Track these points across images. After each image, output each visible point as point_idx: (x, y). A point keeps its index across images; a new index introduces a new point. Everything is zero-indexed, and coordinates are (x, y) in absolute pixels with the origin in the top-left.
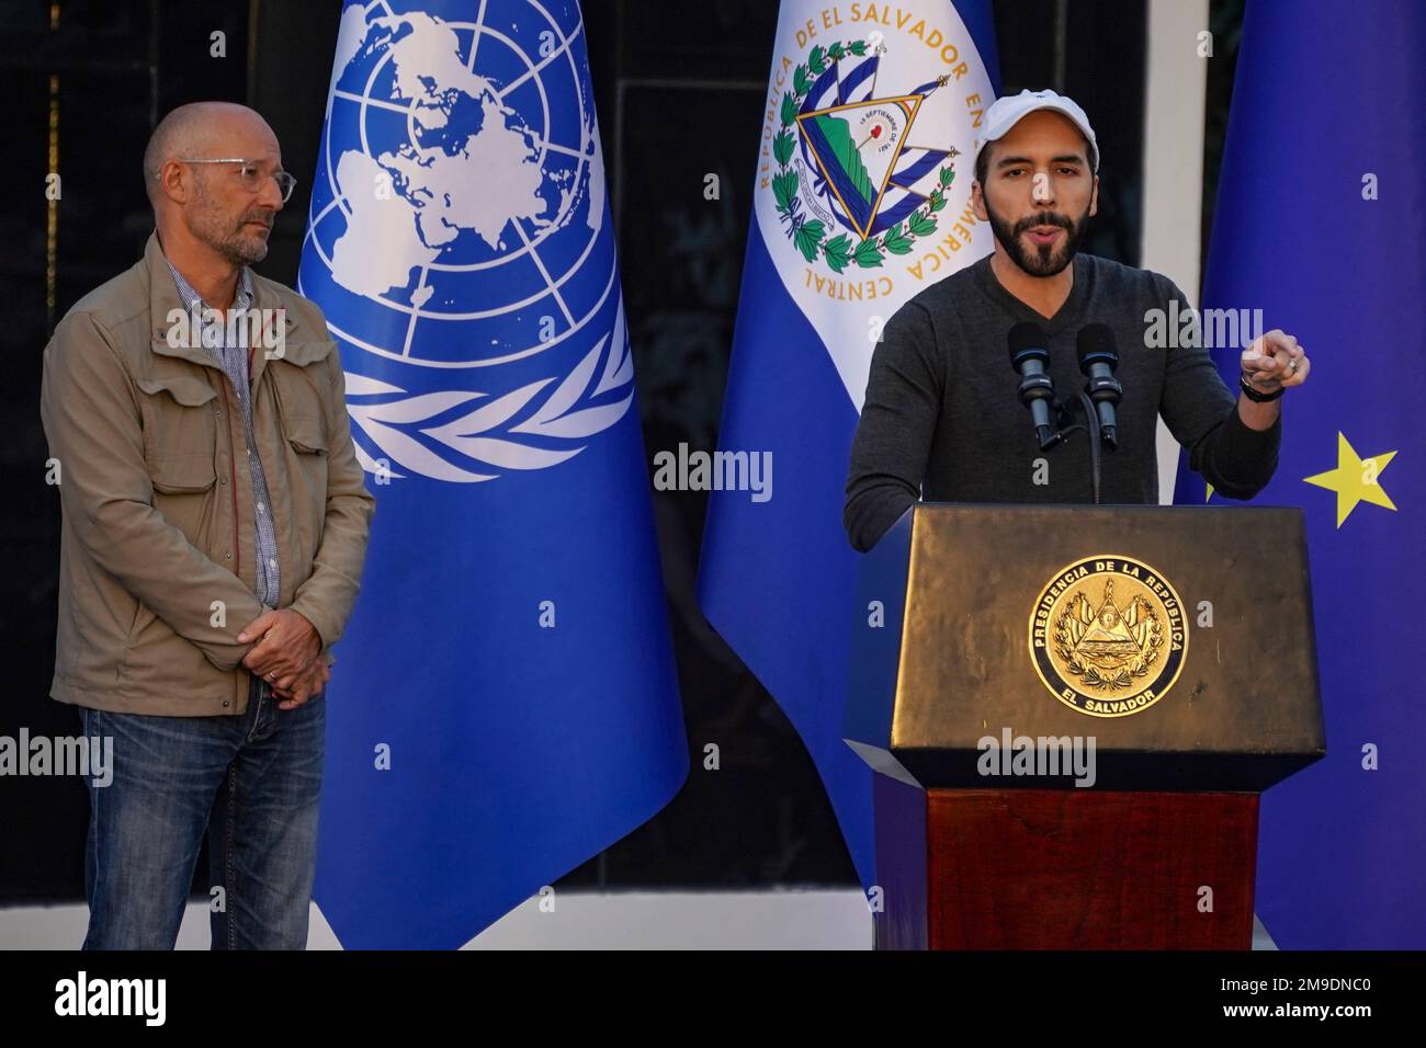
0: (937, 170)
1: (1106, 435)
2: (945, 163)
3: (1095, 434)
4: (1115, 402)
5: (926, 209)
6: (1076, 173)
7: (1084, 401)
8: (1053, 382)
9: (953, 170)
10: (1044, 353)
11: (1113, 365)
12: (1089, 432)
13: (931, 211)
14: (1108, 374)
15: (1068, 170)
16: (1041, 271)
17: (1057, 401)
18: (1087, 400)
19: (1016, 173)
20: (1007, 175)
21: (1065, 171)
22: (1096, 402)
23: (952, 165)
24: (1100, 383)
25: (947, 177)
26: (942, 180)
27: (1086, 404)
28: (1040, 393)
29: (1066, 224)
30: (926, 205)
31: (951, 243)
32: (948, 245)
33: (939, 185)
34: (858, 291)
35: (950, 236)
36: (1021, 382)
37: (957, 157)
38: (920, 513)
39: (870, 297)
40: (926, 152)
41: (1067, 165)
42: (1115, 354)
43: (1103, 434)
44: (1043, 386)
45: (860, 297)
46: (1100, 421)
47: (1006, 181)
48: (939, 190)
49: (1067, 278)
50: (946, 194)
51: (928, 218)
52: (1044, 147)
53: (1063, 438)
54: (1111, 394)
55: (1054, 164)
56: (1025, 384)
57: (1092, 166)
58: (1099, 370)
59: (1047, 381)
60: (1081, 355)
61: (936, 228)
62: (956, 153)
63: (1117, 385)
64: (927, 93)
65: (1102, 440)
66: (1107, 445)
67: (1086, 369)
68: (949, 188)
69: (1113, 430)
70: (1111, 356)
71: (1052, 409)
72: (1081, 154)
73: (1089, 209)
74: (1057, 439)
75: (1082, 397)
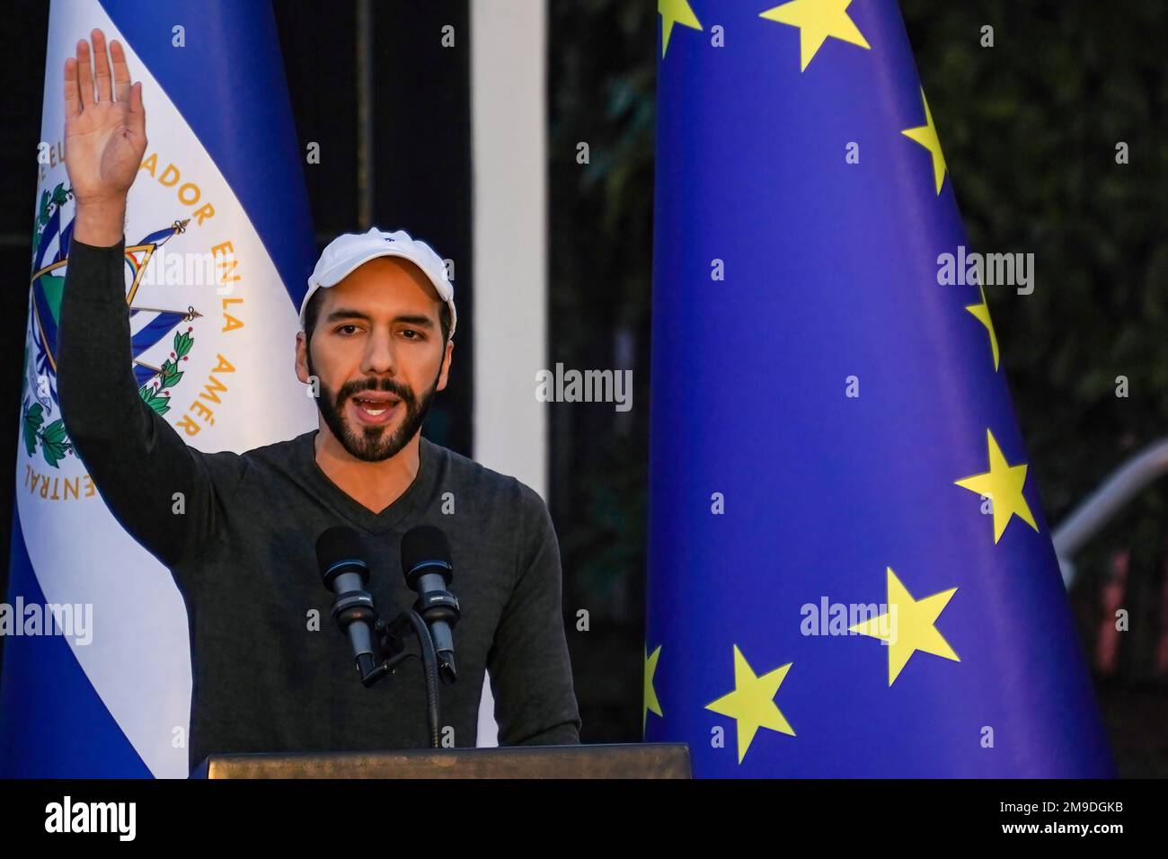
0: (171, 335)
1: (443, 662)
2: (182, 327)
3: (431, 662)
4: (451, 622)
5: (156, 384)
6: (423, 337)
7: (415, 620)
8: (374, 600)
9: (191, 336)
10: (361, 564)
11: (448, 576)
12: (423, 660)
13: (163, 386)
14: (442, 588)
15: (413, 333)
16: (371, 452)
17: (380, 624)
18: (419, 621)
19: (349, 329)
20: (337, 331)
21: (409, 334)
22: (430, 622)
23: (190, 329)
24: (433, 599)
25: (183, 344)
26: (177, 348)
27: (418, 625)
28: (359, 615)
29: (406, 395)
30: (157, 379)
31: (187, 426)
32: (184, 428)
33: (173, 355)
34: (74, 487)
35: (186, 417)
36: (335, 602)
37: (197, 320)
38: (216, 768)
39: (87, 495)
40: (158, 314)
41: (412, 327)
42: (449, 562)
43: (440, 661)
44: (363, 605)
45: (76, 494)
46: (436, 647)
47: (337, 339)
48: (172, 361)
49: (410, 459)
50: (182, 366)
51: (158, 396)
52: (385, 303)
53: (391, 669)
54: (451, 613)
55: (399, 324)
56: (341, 604)
57: (446, 330)
58: (431, 583)
59: (368, 599)
60: (407, 566)
61: (169, 408)
62: (195, 314)
63: (454, 601)
64: (158, 242)
65: (439, 669)
66: (445, 673)
67: (414, 583)
68: (186, 359)
69: (451, 656)
70: (444, 565)
71: (375, 634)
72: (433, 315)
73: (437, 382)
74: (383, 670)
75: (413, 616)
